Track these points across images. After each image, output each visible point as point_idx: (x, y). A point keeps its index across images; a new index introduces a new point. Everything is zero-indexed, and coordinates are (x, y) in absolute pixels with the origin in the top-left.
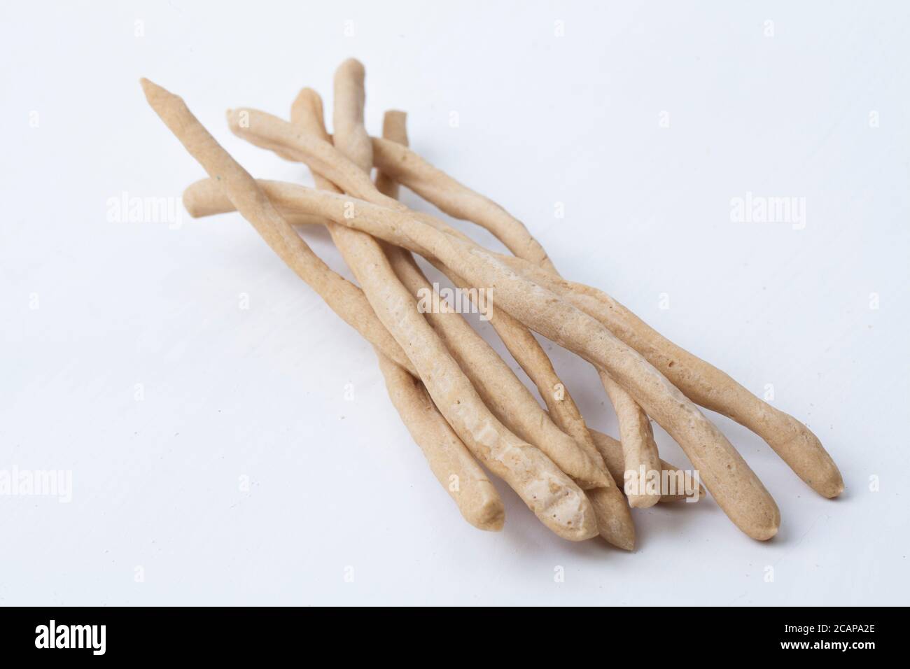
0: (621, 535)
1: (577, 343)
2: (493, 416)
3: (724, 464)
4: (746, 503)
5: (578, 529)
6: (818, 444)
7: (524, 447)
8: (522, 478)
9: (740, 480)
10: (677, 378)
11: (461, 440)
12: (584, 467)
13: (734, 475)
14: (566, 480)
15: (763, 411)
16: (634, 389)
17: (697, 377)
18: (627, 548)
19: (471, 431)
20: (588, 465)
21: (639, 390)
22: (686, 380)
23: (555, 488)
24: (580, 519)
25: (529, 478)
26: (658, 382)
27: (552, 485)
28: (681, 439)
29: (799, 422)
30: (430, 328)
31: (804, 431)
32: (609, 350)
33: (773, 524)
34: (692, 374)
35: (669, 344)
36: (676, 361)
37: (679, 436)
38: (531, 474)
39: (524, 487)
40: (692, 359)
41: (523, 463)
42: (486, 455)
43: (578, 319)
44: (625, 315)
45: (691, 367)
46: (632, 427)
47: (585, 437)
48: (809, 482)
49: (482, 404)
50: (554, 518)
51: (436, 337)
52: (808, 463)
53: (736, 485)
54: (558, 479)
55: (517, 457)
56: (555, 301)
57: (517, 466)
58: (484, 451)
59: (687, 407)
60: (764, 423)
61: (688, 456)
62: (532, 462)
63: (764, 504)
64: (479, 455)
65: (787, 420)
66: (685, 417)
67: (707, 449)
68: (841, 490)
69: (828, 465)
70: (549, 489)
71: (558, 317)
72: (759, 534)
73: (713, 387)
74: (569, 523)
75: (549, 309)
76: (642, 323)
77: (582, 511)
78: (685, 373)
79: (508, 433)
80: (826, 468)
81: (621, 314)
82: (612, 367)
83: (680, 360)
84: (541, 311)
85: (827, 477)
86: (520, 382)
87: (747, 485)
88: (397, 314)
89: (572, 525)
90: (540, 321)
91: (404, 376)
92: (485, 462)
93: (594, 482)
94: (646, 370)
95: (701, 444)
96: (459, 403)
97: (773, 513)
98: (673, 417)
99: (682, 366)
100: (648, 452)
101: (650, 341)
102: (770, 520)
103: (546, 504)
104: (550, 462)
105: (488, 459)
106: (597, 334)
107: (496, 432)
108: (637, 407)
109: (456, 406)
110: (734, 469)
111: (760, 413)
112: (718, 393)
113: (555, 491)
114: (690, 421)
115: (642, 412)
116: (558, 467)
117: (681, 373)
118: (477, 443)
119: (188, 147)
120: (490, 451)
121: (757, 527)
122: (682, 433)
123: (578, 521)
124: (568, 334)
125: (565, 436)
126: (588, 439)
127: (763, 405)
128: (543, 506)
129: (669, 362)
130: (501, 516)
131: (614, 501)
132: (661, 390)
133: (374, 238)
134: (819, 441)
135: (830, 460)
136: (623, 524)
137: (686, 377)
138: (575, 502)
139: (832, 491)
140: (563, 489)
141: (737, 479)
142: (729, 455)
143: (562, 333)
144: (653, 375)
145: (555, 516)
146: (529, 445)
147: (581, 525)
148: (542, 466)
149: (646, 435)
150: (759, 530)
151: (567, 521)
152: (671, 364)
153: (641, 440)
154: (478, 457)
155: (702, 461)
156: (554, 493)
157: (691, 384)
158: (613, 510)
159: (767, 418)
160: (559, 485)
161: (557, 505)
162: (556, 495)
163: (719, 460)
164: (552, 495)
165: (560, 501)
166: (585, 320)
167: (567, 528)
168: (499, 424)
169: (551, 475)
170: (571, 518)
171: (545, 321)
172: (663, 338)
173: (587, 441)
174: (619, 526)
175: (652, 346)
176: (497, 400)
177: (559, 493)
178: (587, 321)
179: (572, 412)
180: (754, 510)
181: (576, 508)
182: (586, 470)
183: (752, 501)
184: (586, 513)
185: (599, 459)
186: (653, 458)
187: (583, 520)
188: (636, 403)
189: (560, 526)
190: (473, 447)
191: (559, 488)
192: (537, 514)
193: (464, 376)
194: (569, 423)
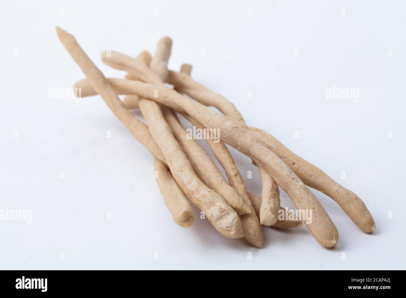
0: (255, 238)
1: (245, 148)
2: (197, 178)
3: (312, 207)
4: (321, 227)
5: (232, 231)
6: (363, 205)
7: (210, 191)
8: (207, 206)
9: (319, 215)
10: (296, 170)
11: (181, 190)
12: (239, 202)
13: (315, 213)
14: (228, 207)
15: (337, 187)
16: (271, 171)
17: (305, 170)
18: (258, 246)
19: (186, 184)
20: (241, 202)
21: (273, 171)
22: (300, 171)
23: (222, 210)
24: (233, 225)
25: (210, 206)
26: (282, 166)
27: (221, 209)
28: (292, 195)
29: (355, 195)
30: (175, 140)
31: (357, 198)
32: (261, 151)
33: (334, 238)
34: (303, 168)
35: (294, 154)
36: (296, 162)
37: (291, 194)
38: (212, 204)
39: (208, 211)
40: (304, 161)
41: (208, 198)
42: (192, 196)
43: (247, 137)
44: (274, 141)
45: (303, 165)
46: (268, 188)
47: (244, 192)
48: (357, 224)
49: (194, 172)
50: (221, 225)
51: (177, 143)
52: (357, 213)
53: (316, 218)
54: (224, 206)
55: (206, 196)
56: (237, 127)
57: (205, 200)
58: (191, 193)
59: (296, 179)
60: (337, 193)
61: (295, 204)
62: (213, 198)
63: (330, 228)
64: (188, 196)
65: (348, 193)
66: (294, 183)
67: (303, 200)
68: (374, 229)
69: (368, 215)
70: (219, 211)
71: (237, 135)
72: (327, 243)
73: (313, 175)
74: (227, 227)
75: (233, 131)
76: (281, 144)
77: (234, 222)
78: (300, 168)
79: (203, 185)
80: (366, 216)
81: (272, 140)
82: (261, 160)
83: (298, 162)
84: (229, 132)
85: (367, 221)
86: (214, 164)
87: (322, 218)
88: (160, 133)
89: (228, 229)
90: (228, 137)
91: (162, 166)
92: (191, 199)
93: (244, 211)
94: (278, 161)
95: (301, 197)
96: (182, 171)
97: (334, 233)
98: (288, 183)
99: (298, 164)
100: (274, 199)
101: (284, 153)
102: (333, 236)
103: (217, 218)
104: (222, 199)
105: (192, 197)
106: (255, 144)
107: (197, 183)
108: (272, 180)
109: (180, 173)
110: (316, 210)
111: (335, 188)
112: (315, 178)
113: (222, 212)
114: (296, 185)
115: (274, 182)
116: (226, 202)
117: (298, 168)
118: (188, 190)
119: (74, 57)
120: (194, 193)
121: (325, 239)
122: (292, 192)
123: (232, 227)
124: (242, 144)
125: (232, 188)
126: (245, 193)
127: (337, 185)
128: (216, 219)
129: (293, 163)
130: (191, 219)
131: (253, 221)
132: (284, 170)
133: (158, 103)
134: (364, 203)
135: (369, 213)
136: (257, 233)
137: (300, 170)
138: (232, 218)
139: (368, 228)
140: (226, 211)
141: (317, 215)
142: (315, 203)
143: (239, 143)
144: (281, 163)
145: (221, 224)
146: (213, 190)
147: (233, 229)
148: (218, 200)
149: (274, 192)
150: (327, 241)
151: (226, 227)
152: (293, 164)
153: (271, 194)
154: (188, 197)
155: (301, 205)
156: (222, 213)
157: (302, 173)
158: (252, 225)
159: (338, 191)
160: (224, 209)
161: (223, 219)
162: (223, 214)
163: (309, 205)
164: (221, 214)
165: (224, 217)
166: (250, 137)
167: (226, 230)
168: (200, 181)
169: (221, 204)
170: (228, 225)
171: (231, 137)
172: (291, 152)
173: (245, 194)
174: (255, 233)
175: (285, 155)
176: (202, 172)
177: (224, 213)
178: (252, 137)
179: (239, 181)
180: (324, 230)
181: (231, 220)
182: (240, 204)
183: (324, 226)
184: (236, 223)
185: (249, 202)
186: (276, 203)
187: (234, 226)
188: (272, 179)
189: (223, 229)
190: (186, 192)
191: (225, 210)
192: (213, 224)
193: (187, 160)
194: (237, 186)
